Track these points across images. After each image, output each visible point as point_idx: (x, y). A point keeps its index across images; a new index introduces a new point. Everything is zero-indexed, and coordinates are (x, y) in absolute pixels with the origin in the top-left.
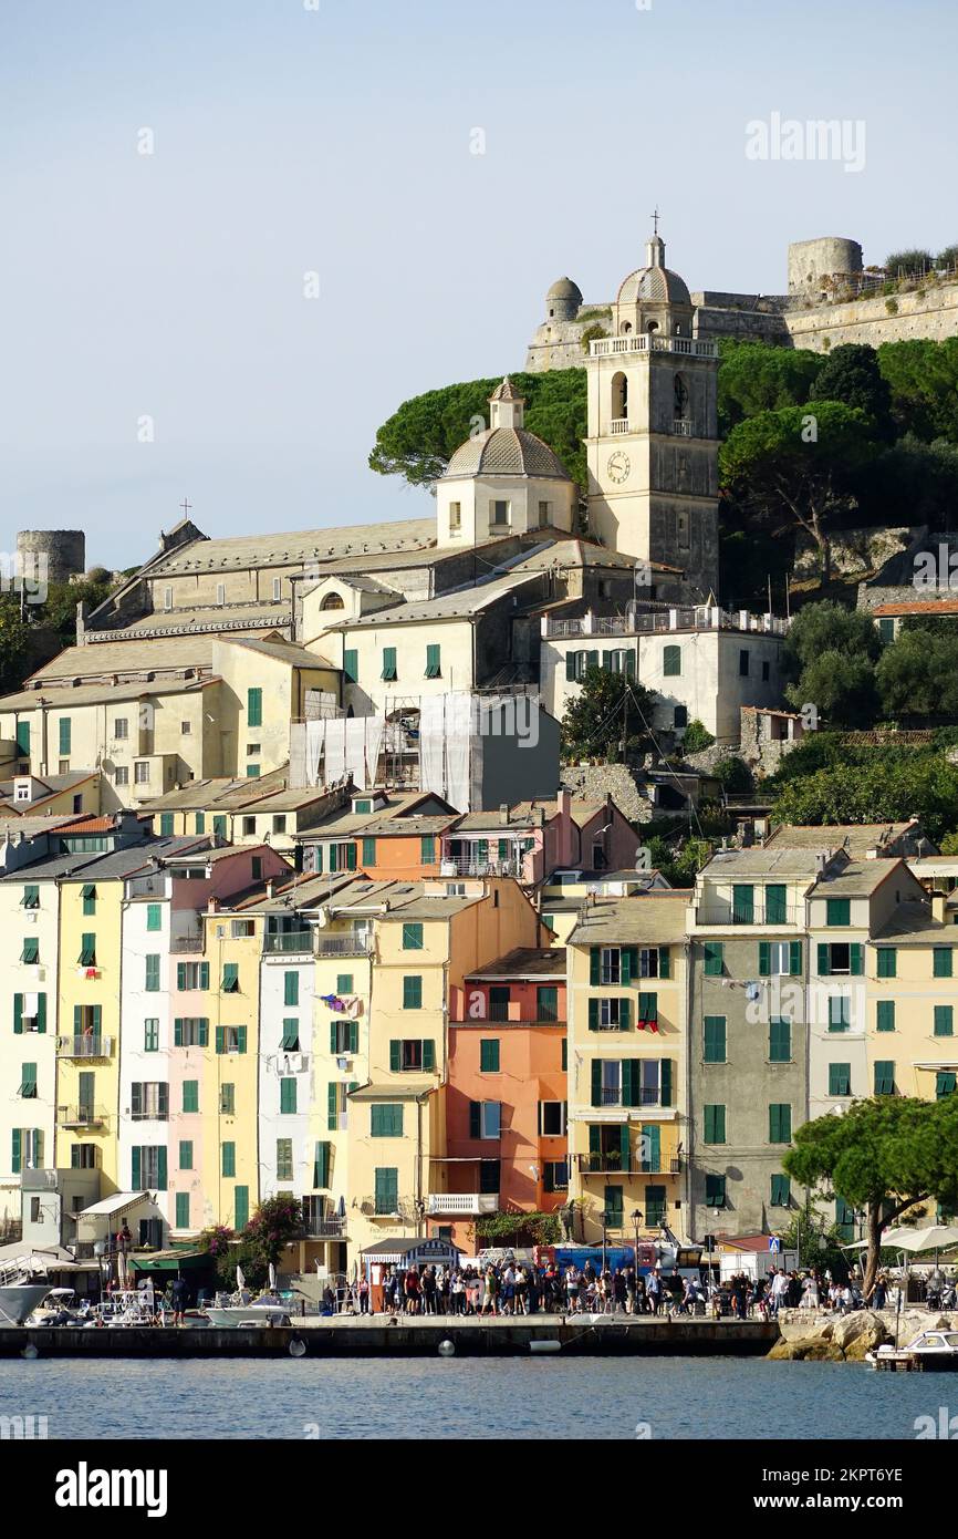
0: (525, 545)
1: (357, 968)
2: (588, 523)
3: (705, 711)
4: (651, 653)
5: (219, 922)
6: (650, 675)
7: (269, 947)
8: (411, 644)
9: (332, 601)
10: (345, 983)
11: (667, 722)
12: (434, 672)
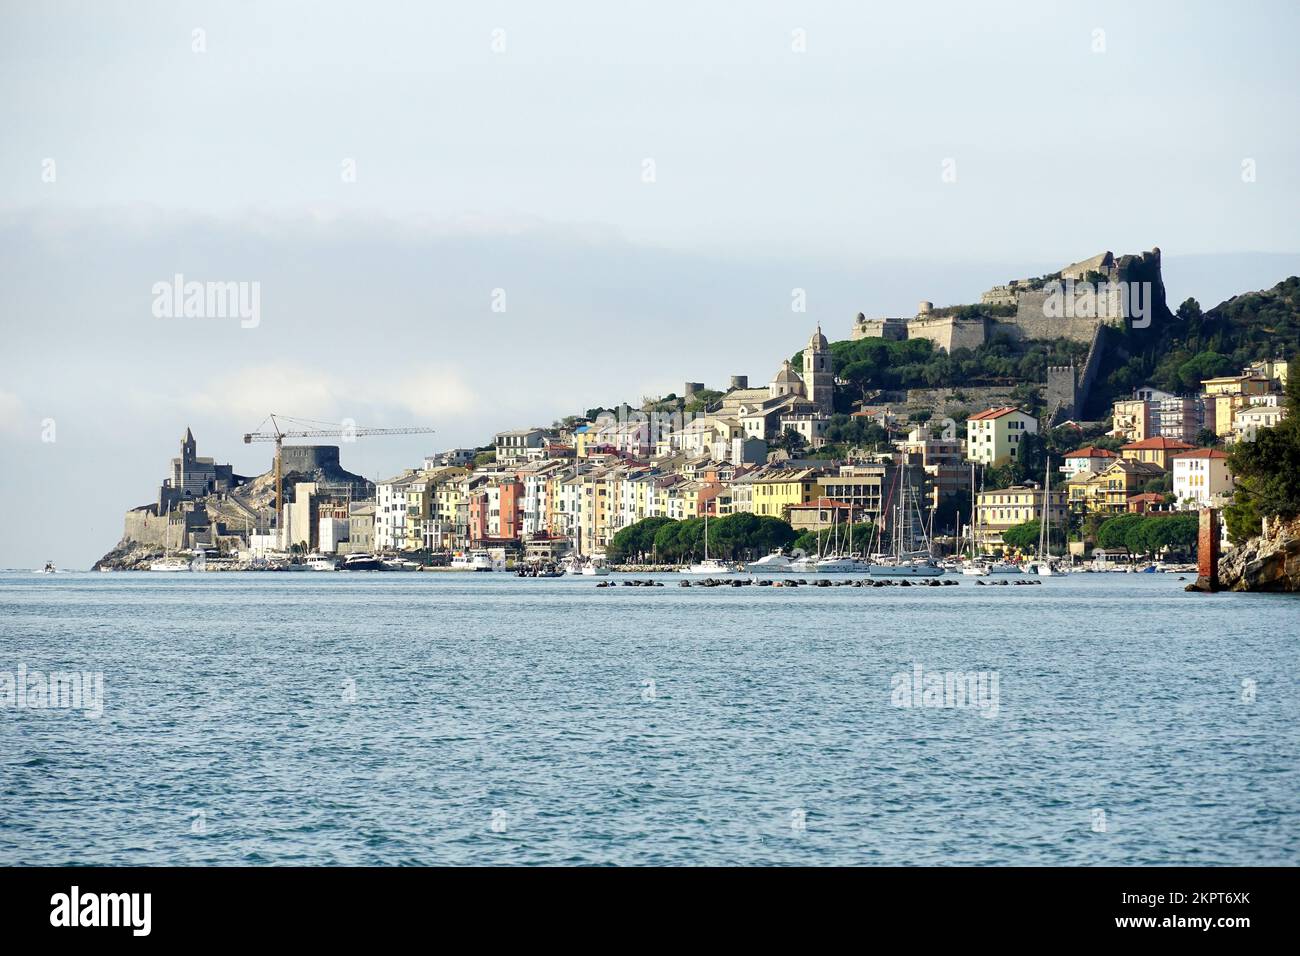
0: (786, 398)
1: (682, 500)
5: (662, 491)
8: (754, 421)
9: (743, 411)
10: (681, 504)
12: (758, 428)
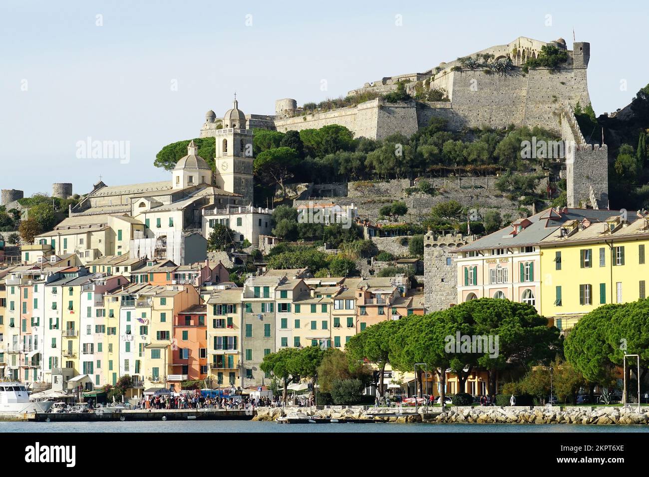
0: (198, 189)
1: (147, 310)
2: (216, 182)
3: (249, 236)
4: (233, 219)
5: (108, 297)
6: (233, 226)
7: (122, 305)
8: (165, 217)
9: (142, 205)
10: (144, 315)
11: (238, 239)
12: (171, 225)
